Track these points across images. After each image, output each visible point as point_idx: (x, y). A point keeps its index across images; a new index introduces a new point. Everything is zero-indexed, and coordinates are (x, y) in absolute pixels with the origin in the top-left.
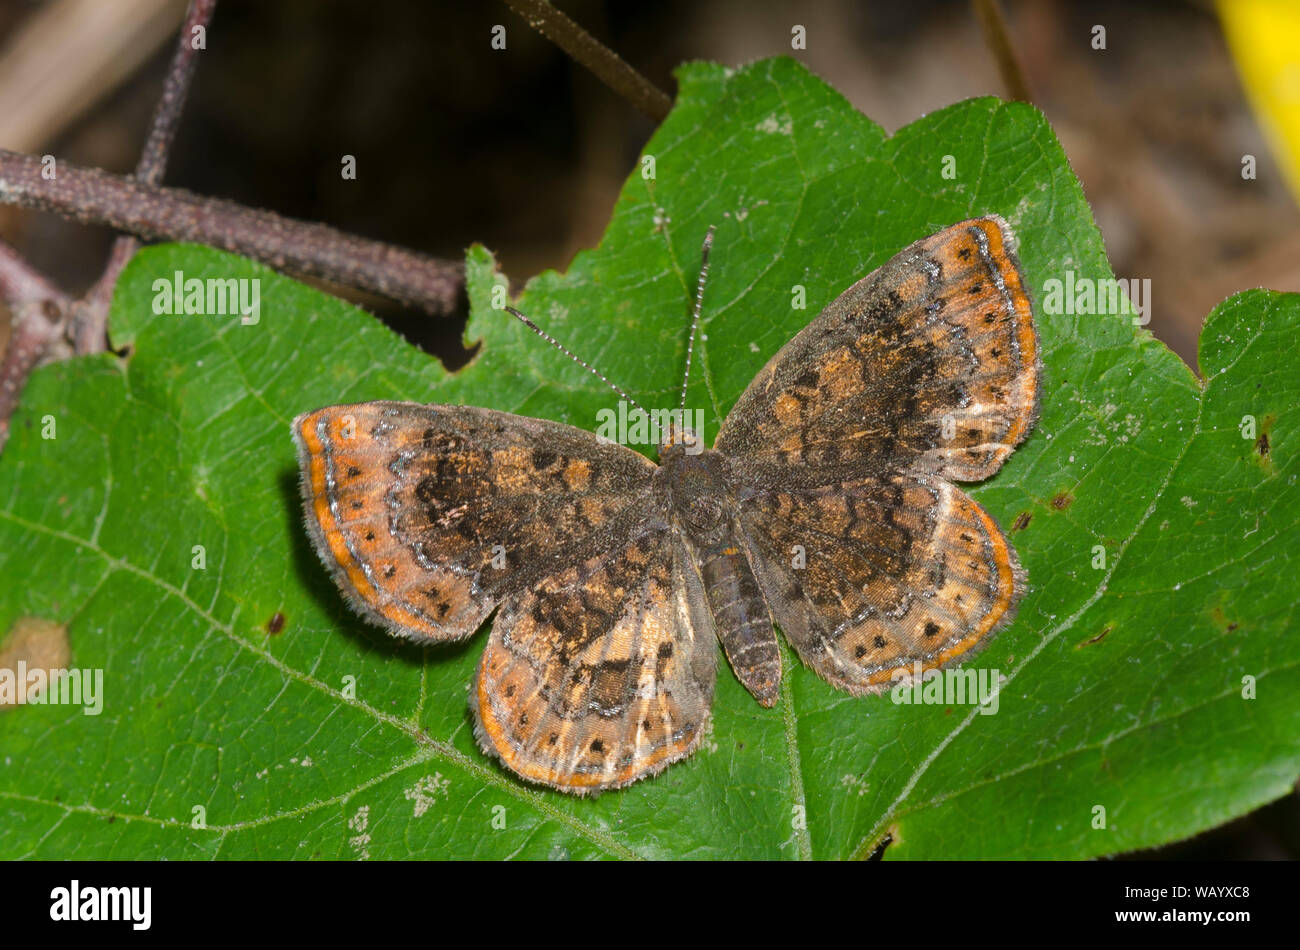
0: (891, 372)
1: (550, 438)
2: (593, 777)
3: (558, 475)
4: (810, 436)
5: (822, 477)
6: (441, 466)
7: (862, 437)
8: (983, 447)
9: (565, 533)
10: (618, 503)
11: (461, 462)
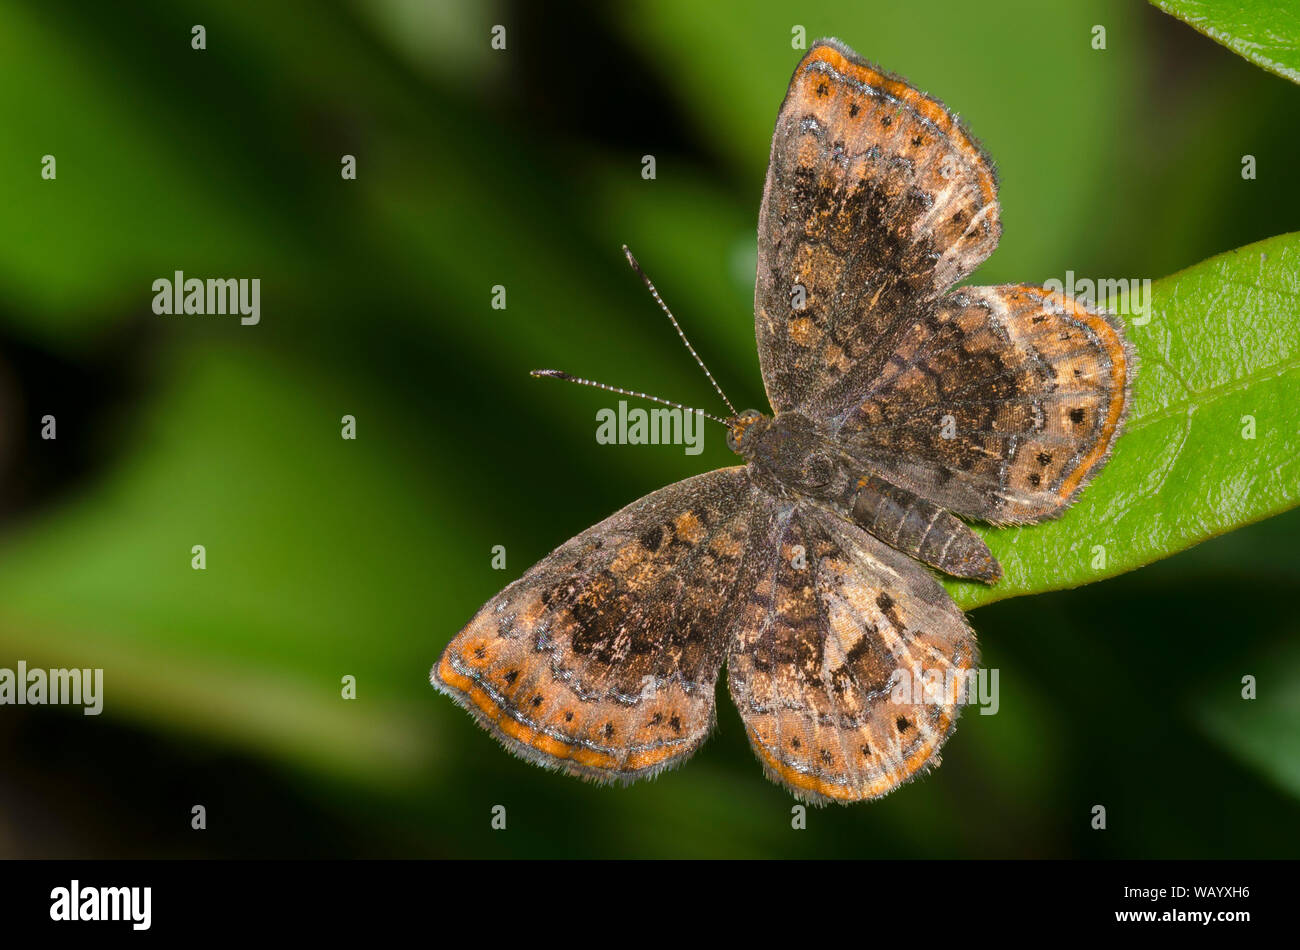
0: (854, 229)
1: (642, 518)
2: (922, 749)
3: (675, 541)
4: (840, 337)
5: (878, 359)
6: (577, 613)
7: (879, 300)
8: (975, 222)
9: (719, 582)
10: (741, 523)
11: (590, 597)
